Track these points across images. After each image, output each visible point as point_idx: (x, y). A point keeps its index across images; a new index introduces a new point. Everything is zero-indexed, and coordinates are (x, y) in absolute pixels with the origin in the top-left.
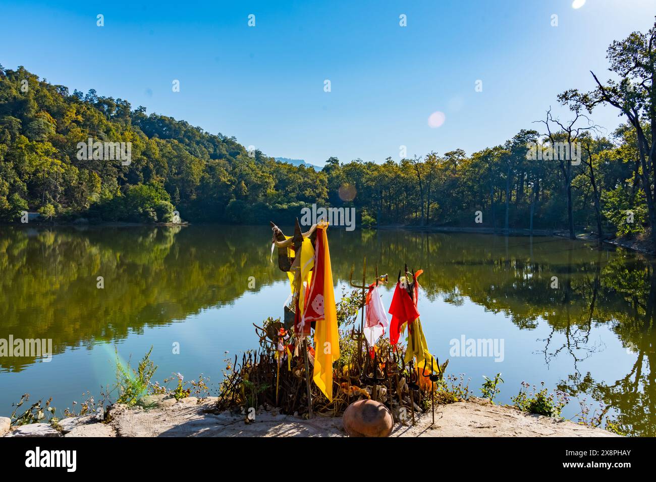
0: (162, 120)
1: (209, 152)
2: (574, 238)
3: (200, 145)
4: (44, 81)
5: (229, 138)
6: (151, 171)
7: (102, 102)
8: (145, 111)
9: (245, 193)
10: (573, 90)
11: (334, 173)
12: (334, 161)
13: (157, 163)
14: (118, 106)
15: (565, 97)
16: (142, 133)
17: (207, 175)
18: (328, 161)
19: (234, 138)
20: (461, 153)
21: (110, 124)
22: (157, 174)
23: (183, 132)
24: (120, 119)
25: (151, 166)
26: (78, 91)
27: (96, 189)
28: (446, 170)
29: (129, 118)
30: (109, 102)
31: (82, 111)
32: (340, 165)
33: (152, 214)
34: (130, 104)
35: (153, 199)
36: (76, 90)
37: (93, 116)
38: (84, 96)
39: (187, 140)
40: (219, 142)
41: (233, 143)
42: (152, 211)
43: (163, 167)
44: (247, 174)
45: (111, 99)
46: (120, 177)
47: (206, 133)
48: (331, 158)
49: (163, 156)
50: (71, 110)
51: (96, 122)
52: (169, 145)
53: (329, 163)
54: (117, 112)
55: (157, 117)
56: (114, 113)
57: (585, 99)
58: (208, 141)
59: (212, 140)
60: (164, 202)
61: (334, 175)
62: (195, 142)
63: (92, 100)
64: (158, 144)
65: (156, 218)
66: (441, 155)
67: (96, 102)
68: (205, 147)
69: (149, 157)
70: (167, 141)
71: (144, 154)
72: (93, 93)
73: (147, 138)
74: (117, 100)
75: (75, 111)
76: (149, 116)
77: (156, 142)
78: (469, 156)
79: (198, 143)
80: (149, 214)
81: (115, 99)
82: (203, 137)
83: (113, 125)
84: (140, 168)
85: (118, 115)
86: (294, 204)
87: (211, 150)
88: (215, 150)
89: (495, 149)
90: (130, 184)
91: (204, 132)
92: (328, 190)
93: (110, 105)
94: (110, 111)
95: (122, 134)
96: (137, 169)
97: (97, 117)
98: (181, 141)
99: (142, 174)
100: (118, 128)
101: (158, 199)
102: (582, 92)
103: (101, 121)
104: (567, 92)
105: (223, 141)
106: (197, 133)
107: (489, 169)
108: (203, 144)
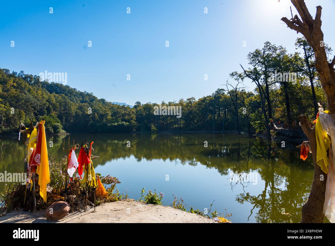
0: (57, 85)
1: (80, 100)
2: (240, 134)
3: (76, 96)
5: (89, 93)
6: (51, 110)
7: (27, 77)
9: (97, 118)
10: (235, 72)
11: (138, 109)
12: (139, 103)
13: (54, 105)
14: (35, 79)
15: (232, 75)
16: (47, 91)
17: (79, 111)
18: (136, 103)
19: (92, 93)
20: (193, 99)
21: (31, 87)
22: (54, 110)
23: (67, 91)
24: (36, 85)
25: (51, 107)
26: (15, 72)
27: (23, 118)
28: (187, 106)
29: (40, 84)
30: (30, 77)
31: (16, 81)
32: (141, 105)
33: (51, 130)
35: (51, 122)
36: (13, 71)
37: (22, 83)
38: (18, 74)
39: (69, 94)
40: (84, 95)
41: (92, 96)
42: (51, 128)
43: (57, 107)
44: (98, 110)
45: (31, 75)
46: (35, 112)
47: (79, 91)
49: (57, 102)
50: (11, 81)
51: (23, 86)
52: (60, 97)
53: (136, 104)
54: (34, 81)
55: (54, 84)
56: (33, 82)
57: (240, 76)
58: (79, 95)
59: (81, 94)
60: (57, 123)
61: (139, 109)
62: (73, 95)
63: (22, 76)
64: (55, 96)
65: (53, 131)
66: (185, 100)
67: (24, 77)
68: (78, 98)
69: (50, 102)
70: (59, 95)
71: (47, 101)
72: (22, 72)
73: (49, 94)
74: (35, 76)
75: (13, 81)
76: (50, 83)
77: (54, 95)
78: (197, 100)
79: (74, 96)
80: (49, 130)
81: (34, 75)
82: (77, 93)
84: (45, 107)
85: (35, 83)
86: (120, 123)
87: (81, 99)
88: (83, 99)
89: (208, 97)
90: (40, 115)
91: (78, 90)
92: (136, 116)
94: (31, 81)
95: (36, 92)
96: (44, 108)
97: (24, 84)
98: (66, 95)
99: (46, 111)
100: (34, 89)
101: (54, 122)
102: (239, 73)
103: (26, 86)
104: (233, 73)
105: (87, 95)
106: (74, 91)
107: (205, 105)
108: (77, 96)
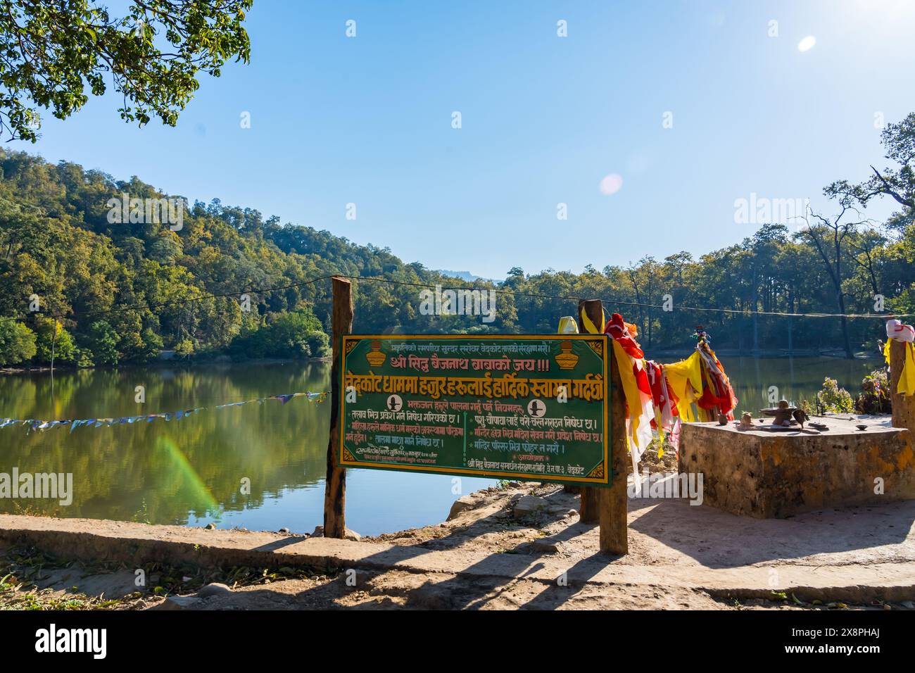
0: (299, 231)
1: (358, 267)
2: (852, 357)
3: (348, 259)
4: (161, 191)
5: (381, 249)
6: (296, 295)
7: (227, 214)
8: (279, 221)
9: (412, 316)
10: (842, 181)
11: (521, 288)
12: (517, 272)
13: (303, 285)
14: (246, 217)
15: (832, 190)
16: (277, 248)
17: (364, 297)
18: (510, 273)
19: (388, 248)
20: (686, 256)
21: (243, 240)
22: (303, 298)
23: (325, 244)
24: (251, 233)
25: (296, 289)
26: (199, 202)
27: (237, 320)
28: (668, 278)
29: (261, 231)
30: (235, 213)
31: (210, 225)
32: (525, 277)
33: (304, 348)
34: (260, 214)
35: (305, 329)
36: (197, 200)
37: (223, 231)
38: (207, 206)
39: (331, 254)
40: (369, 255)
41: (387, 256)
42: (304, 344)
43: (310, 289)
44: (414, 294)
45: (238, 209)
46: (261, 303)
47: (353, 244)
48: (514, 268)
49: (308, 275)
50: (198, 226)
51: (227, 238)
52: (311, 262)
53: (511, 275)
54: (246, 224)
55: (293, 227)
56: (242, 225)
57: (857, 191)
58: (356, 254)
59: (362, 252)
60: (317, 332)
61: (521, 290)
62: (340, 257)
63: (215, 211)
64: (298, 260)
65: (309, 352)
67: (221, 213)
68: (354, 262)
69: (293, 278)
70: (307, 257)
71: (287, 274)
72: (216, 203)
73: (284, 254)
74: (246, 210)
75: (203, 227)
76: (283, 227)
77: (296, 259)
78: (696, 259)
79: (344, 257)
80: (301, 348)
81: (243, 208)
82: (350, 249)
83: (247, 241)
84: (283, 291)
85: (247, 228)
86: (475, 328)
87: (361, 265)
88: (366, 265)
89: (733, 250)
90: (273, 311)
91: (350, 243)
92: (517, 310)
93: (237, 216)
94: (237, 224)
95: (257, 251)
96: (280, 293)
97: (229, 232)
98: (324, 256)
99: (285, 300)
100: (251, 243)
101: (310, 329)
102: (852, 183)
103: (232, 237)
104: (834, 184)
105: (375, 253)
106: (342, 245)
107: (728, 275)
108: (351, 259)
